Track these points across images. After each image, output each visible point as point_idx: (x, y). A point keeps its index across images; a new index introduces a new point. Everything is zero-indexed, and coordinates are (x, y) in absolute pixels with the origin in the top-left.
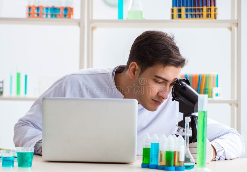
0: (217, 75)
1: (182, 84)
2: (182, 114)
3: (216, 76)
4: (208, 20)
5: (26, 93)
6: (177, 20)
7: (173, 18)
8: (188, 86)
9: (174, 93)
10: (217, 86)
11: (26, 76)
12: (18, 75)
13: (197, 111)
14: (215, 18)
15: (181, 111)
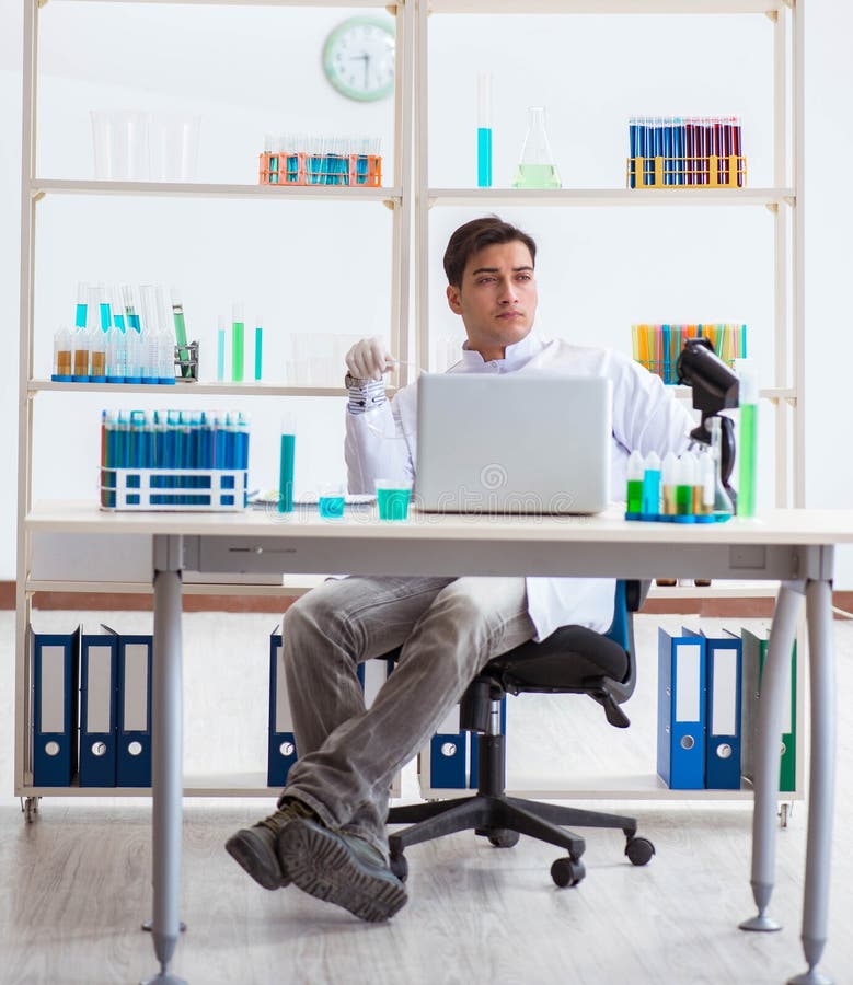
0: (744, 327)
1: (700, 351)
2: (699, 413)
3: (741, 328)
4: (723, 190)
5: (258, 376)
6: (643, 191)
7: (633, 186)
8: (710, 354)
9: (681, 369)
10: (744, 357)
11: (259, 332)
12: (239, 329)
13: (736, 405)
14: (740, 185)
15: (696, 406)
